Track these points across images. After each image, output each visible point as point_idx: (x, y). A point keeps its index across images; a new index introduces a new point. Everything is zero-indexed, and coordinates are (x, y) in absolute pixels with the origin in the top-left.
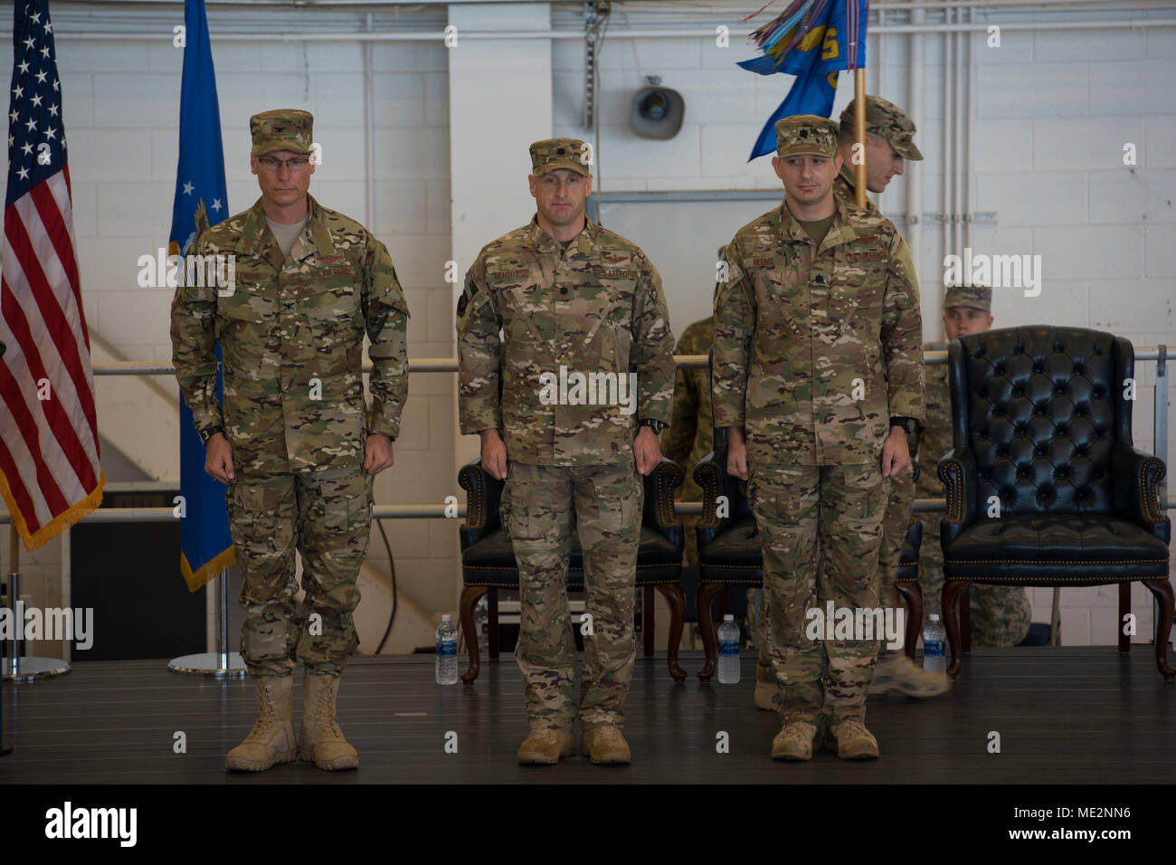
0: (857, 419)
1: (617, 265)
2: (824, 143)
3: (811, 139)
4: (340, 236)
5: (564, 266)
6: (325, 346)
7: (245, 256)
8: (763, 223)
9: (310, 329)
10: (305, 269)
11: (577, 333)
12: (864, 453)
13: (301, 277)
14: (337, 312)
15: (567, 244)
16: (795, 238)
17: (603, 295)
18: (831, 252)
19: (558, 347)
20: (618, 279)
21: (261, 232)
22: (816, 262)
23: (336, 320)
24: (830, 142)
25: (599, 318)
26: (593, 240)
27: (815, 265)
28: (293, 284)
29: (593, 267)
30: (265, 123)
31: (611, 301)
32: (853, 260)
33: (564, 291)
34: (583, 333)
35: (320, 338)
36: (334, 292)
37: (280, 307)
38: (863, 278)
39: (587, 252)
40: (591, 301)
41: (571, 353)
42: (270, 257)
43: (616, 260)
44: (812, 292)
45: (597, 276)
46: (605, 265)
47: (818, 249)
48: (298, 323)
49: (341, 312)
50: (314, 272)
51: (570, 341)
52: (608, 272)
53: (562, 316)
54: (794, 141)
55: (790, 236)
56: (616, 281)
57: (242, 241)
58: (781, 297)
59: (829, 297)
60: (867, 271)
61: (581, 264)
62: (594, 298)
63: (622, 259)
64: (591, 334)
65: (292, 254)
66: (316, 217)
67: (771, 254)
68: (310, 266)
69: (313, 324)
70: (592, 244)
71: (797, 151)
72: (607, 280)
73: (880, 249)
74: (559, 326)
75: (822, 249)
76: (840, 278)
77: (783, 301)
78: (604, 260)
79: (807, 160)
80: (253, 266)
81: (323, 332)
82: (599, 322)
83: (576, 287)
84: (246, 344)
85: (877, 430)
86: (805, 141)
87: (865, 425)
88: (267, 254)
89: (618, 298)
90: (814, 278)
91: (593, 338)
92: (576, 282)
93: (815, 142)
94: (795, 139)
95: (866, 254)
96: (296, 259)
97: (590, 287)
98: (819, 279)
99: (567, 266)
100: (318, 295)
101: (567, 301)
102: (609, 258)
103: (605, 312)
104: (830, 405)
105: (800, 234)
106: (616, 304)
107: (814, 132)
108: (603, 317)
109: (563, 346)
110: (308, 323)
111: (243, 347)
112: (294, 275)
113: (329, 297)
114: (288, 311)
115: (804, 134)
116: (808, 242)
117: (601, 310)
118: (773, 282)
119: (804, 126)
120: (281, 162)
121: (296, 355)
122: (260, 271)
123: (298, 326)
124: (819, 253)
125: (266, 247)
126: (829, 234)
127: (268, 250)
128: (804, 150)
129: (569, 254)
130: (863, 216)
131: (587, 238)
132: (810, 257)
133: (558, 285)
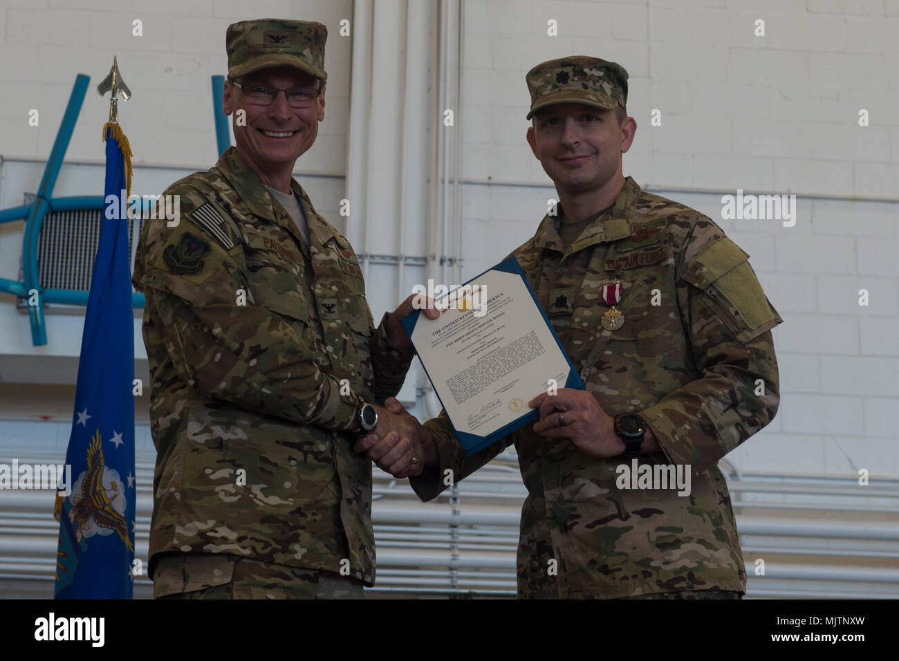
0: (612, 517)
12: (635, 576)
85: (659, 538)
87: (631, 528)
104: (569, 501)
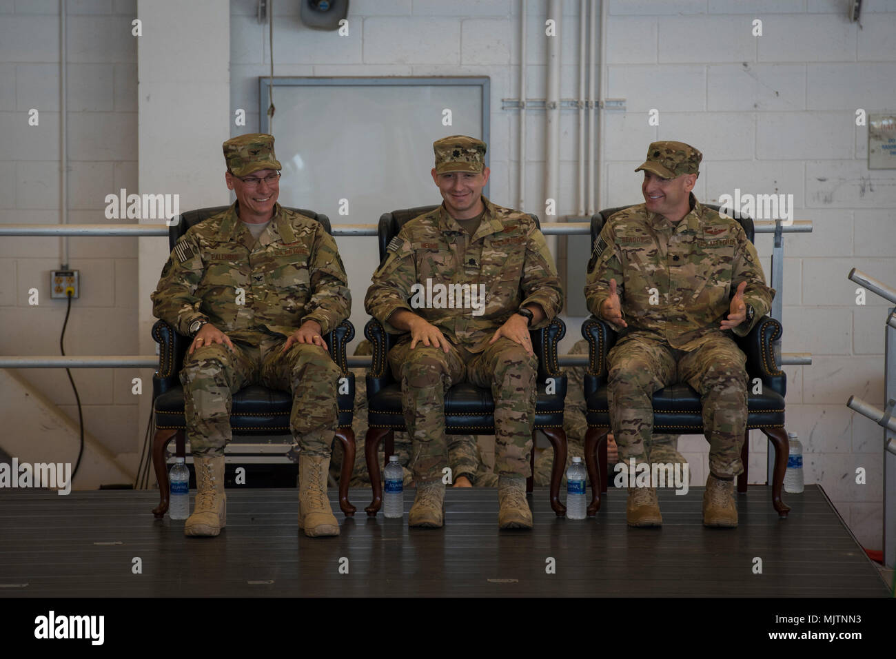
1: (717, 236)
2: (473, 161)
3: (462, 159)
4: (299, 230)
5: (673, 239)
6: (289, 306)
7: (225, 242)
8: (427, 218)
9: (277, 295)
10: (270, 249)
11: (687, 290)
13: (267, 255)
14: (297, 281)
15: (677, 223)
16: (452, 229)
17: (706, 261)
18: (482, 241)
19: (671, 300)
20: (718, 247)
21: (235, 225)
22: (469, 248)
23: (296, 287)
24: (478, 159)
25: (705, 279)
26: (700, 218)
27: (469, 251)
28: (261, 262)
29: (698, 239)
30: (242, 149)
31: (713, 265)
32: (497, 245)
33: (676, 258)
34: (692, 290)
35: (286, 299)
36: (295, 265)
37: (251, 280)
38: (504, 260)
39: (696, 228)
40: (697, 266)
41: (682, 305)
42: (244, 241)
43: (716, 233)
44: (466, 272)
45: (700, 247)
46: (706, 238)
47: (471, 238)
48: (266, 291)
49: (301, 282)
50: (278, 252)
51: (681, 296)
52: (709, 243)
53: (675, 275)
54: (448, 160)
55: (447, 227)
56: (717, 250)
57: (220, 234)
58: (443, 275)
59: (479, 275)
60: (508, 254)
61: (689, 238)
62: (699, 264)
63: (721, 231)
64: (698, 291)
65: (260, 241)
66: (281, 215)
67: (435, 241)
68: (274, 248)
69: (278, 291)
70: (699, 221)
71: (451, 168)
72: (709, 249)
73: (520, 235)
74: (673, 282)
75: (475, 239)
76: (488, 259)
77: (445, 278)
78: (705, 233)
79: (460, 176)
80: (232, 249)
81: (288, 295)
82: (704, 283)
83: (686, 256)
84: (224, 303)
86: (457, 160)
88: (241, 239)
89: (720, 262)
90: (468, 261)
91: (700, 294)
92: (686, 252)
93: (466, 161)
94: (449, 158)
95: (508, 240)
96: (263, 245)
97: (696, 254)
98: (472, 262)
99: (678, 239)
100: (282, 268)
101: (679, 266)
102: (711, 232)
103: (709, 274)
105: (456, 227)
106: (719, 267)
107: (465, 152)
108: (707, 279)
109: (676, 299)
110: (275, 291)
111: (221, 306)
112: (261, 254)
113: (291, 269)
114: (258, 283)
115: (456, 154)
116: (463, 232)
117: (705, 273)
118: (437, 263)
119: (457, 147)
120: (260, 179)
121: (266, 310)
122: (238, 253)
123: (267, 293)
124: (473, 241)
125: (240, 235)
126: (481, 226)
127: (242, 237)
128: (458, 168)
129: (680, 230)
130: (506, 213)
131: (695, 217)
132: (464, 244)
133: (671, 254)
